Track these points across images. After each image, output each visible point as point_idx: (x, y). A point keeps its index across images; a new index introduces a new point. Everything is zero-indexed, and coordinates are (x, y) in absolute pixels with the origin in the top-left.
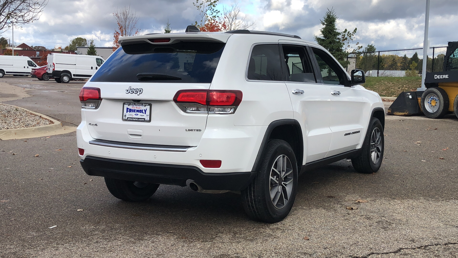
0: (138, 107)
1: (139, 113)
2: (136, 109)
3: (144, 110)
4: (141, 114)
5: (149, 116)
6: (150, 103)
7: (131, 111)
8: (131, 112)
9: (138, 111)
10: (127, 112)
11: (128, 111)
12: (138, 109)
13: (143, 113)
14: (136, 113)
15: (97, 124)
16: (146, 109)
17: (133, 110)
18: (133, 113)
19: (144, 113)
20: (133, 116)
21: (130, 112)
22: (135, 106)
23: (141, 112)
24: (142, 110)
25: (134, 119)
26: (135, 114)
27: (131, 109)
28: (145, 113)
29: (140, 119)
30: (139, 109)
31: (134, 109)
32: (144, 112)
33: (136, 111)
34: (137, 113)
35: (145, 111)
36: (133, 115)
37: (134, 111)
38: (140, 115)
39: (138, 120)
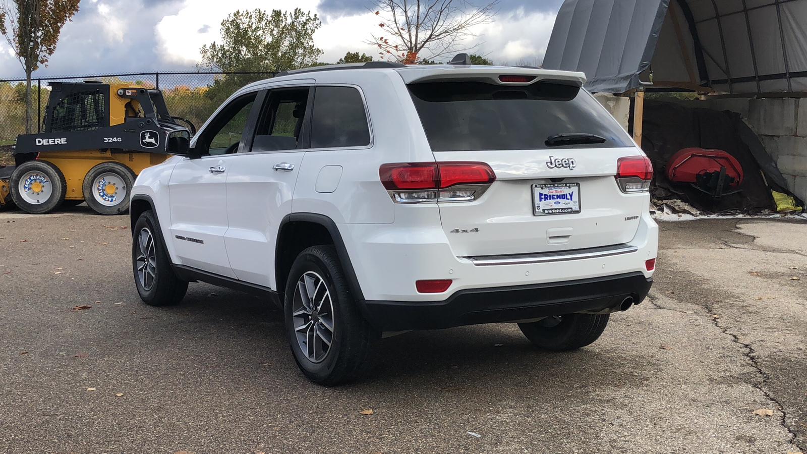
0: (559, 190)
1: (561, 200)
2: (556, 194)
3: (569, 194)
4: (565, 201)
5: (578, 204)
6: (575, 181)
7: (546, 197)
8: (548, 200)
9: (559, 197)
10: (540, 201)
11: (543, 198)
12: (558, 194)
13: (567, 199)
14: (556, 200)
15: (477, 229)
16: (572, 193)
17: (550, 195)
18: (552, 201)
19: (569, 199)
20: (551, 206)
21: (545, 200)
22: (553, 188)
23: (564, 198)
24: (565, 193)
25: (556, 211)
26: (555, 203)
27: (547, 195)
28: (571, 200)
29: (565, 209)
30: (561, 194)
31: (551, 194)
32: (569, 197)
33: (556, 197)
34: (559, 200)
35: (571, 196)
36: (551, 204)
37: (553, 197)
38: (563, 203)
39: (563, 212)
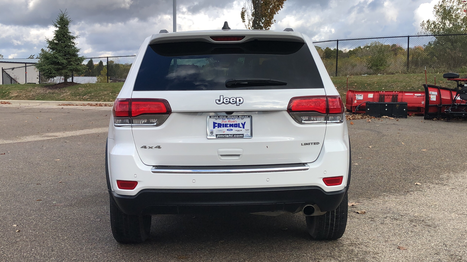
0: (231, 120)
1: (234, 128)
2: (229, 123)
3: (242, 123)
4: (238, 128)
5: (249, 131)
6: (249, 114)
7: (220, 125)
8: (221, 127)
9: (231, 125)
10: (214, 128)
11: (216, 126)
12: (231, 123)
13: (239, 127)
14: (229, 128)
16: (245, 123)
17: (223, 124)
18: (225, 129)
19: (241, 127)
20: (224, 132)
21: (218, 127)
22: (226, 119)
23: (237, 127)
25: (227, 136)
26: (227, 130)
27: (221, 124)
28: (244, 128)
29: (237, 135)
30: (234, 123)
31: (225, 123)
32: (241, 126)
33: (228, 126)
34: (231, 128)
35: (243, 125)
36: (224, 130)
37: (226, 126)
38: (235, 131)
39: (234, 136)
